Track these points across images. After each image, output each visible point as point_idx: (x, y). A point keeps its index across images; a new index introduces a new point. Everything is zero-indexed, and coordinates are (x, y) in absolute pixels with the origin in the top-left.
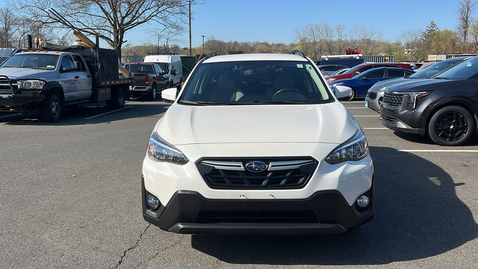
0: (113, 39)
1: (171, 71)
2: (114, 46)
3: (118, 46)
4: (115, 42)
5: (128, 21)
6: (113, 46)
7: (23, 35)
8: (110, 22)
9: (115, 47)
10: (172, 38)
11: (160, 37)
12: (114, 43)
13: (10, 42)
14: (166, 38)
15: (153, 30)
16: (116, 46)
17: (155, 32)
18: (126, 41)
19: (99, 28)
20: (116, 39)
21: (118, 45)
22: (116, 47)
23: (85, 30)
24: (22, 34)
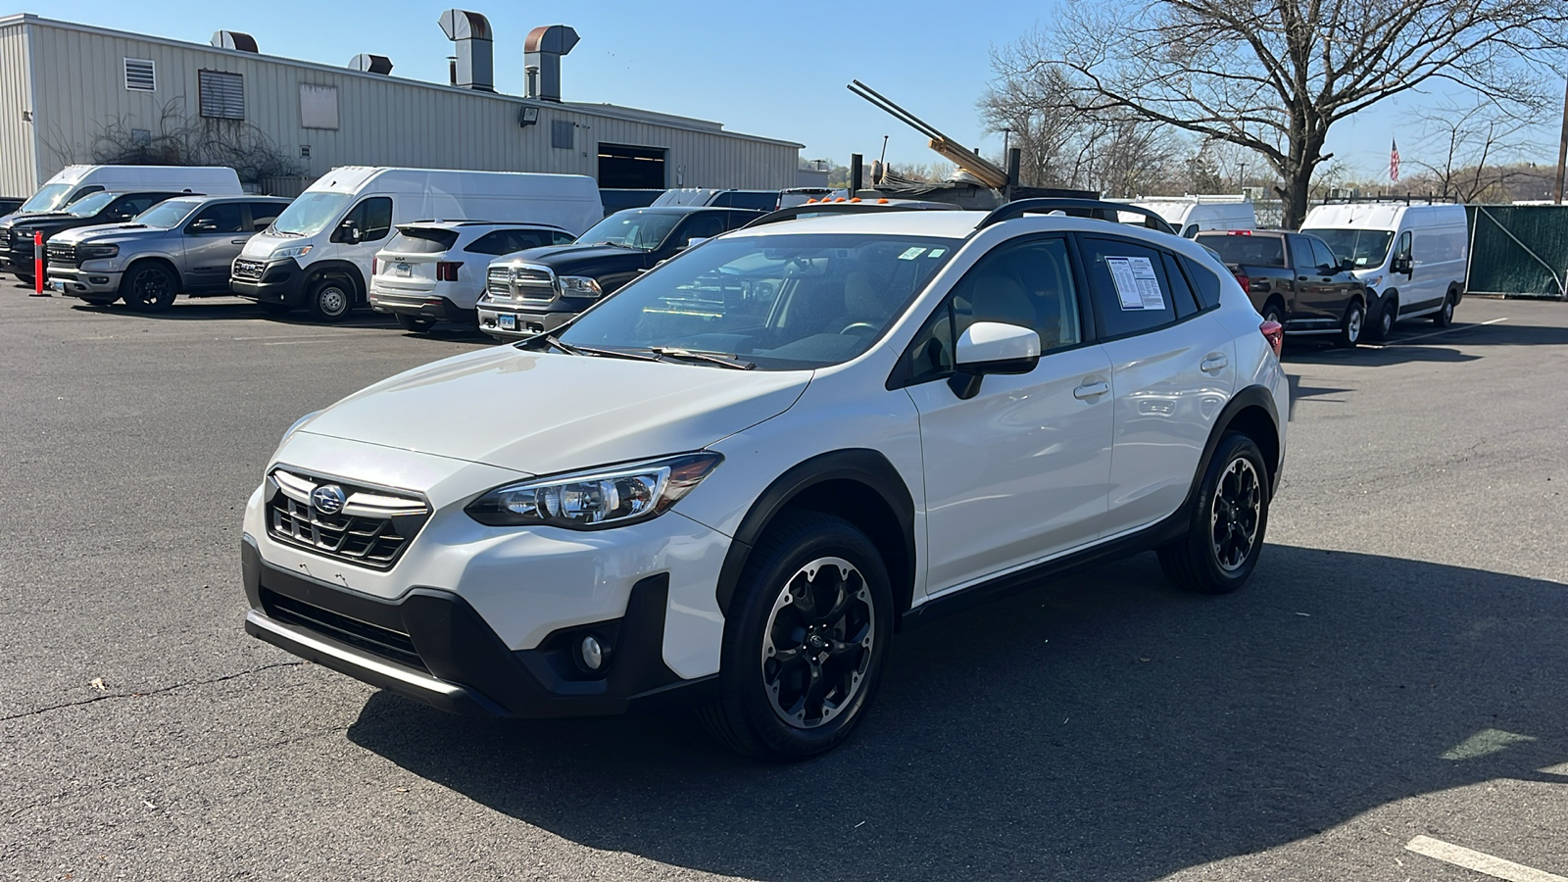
0: (1285, 152)
1: (1394, 260)
2: (1287, 173)
3: (1298, 174)
4: (1291, 160)
5: (1345, 86)
6: (1282, 172)
7: (1087, 147)
8: (1284, 94)
9: (1289, 175)
10: (1510, 139)
11: (1456, 136)
12: (1288, 163)
13: (1054, 168)
14: (1481, 138)
15: (1434, 114)
16: (1294, 173)
17: (1438, 119)
18: (1331, 155)
19: (1243, 115)
20: (1295, 150)
21: (1299, 170)
22: (1292, 176)
23: (1200, 124)
24: (1087, 143)
